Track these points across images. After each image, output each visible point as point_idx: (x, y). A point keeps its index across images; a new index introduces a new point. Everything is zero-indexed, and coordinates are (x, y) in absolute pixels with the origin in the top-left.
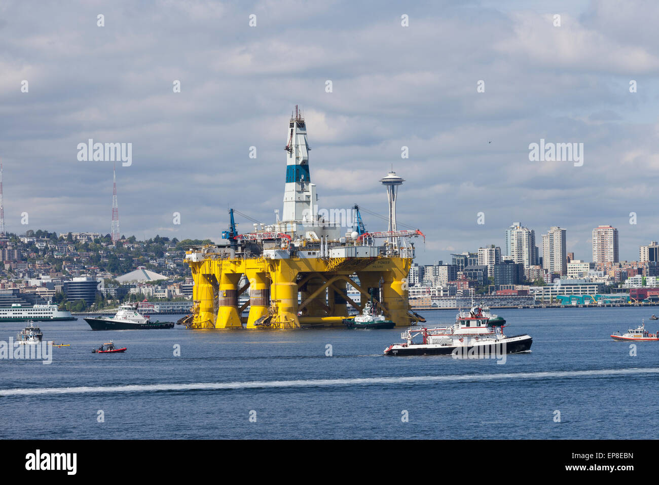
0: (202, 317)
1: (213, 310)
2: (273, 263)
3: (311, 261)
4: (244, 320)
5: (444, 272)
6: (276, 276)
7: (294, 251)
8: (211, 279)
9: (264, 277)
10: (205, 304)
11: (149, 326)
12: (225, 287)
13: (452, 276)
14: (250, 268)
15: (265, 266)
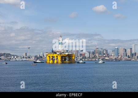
0: (48, 62)
1: (50, 61)
2: (58, 55)
3: (63, 54)
4: (54, 62)
5: (34, 57)
6: (59, 56)
7: (61, 53)
8: (49, 57)
9: (57, 57)
10: (48, 60)
11: (41, 63)
12: (51, 58)
13: (35, 57)
14: (55, 55)
15: (57, 55)
